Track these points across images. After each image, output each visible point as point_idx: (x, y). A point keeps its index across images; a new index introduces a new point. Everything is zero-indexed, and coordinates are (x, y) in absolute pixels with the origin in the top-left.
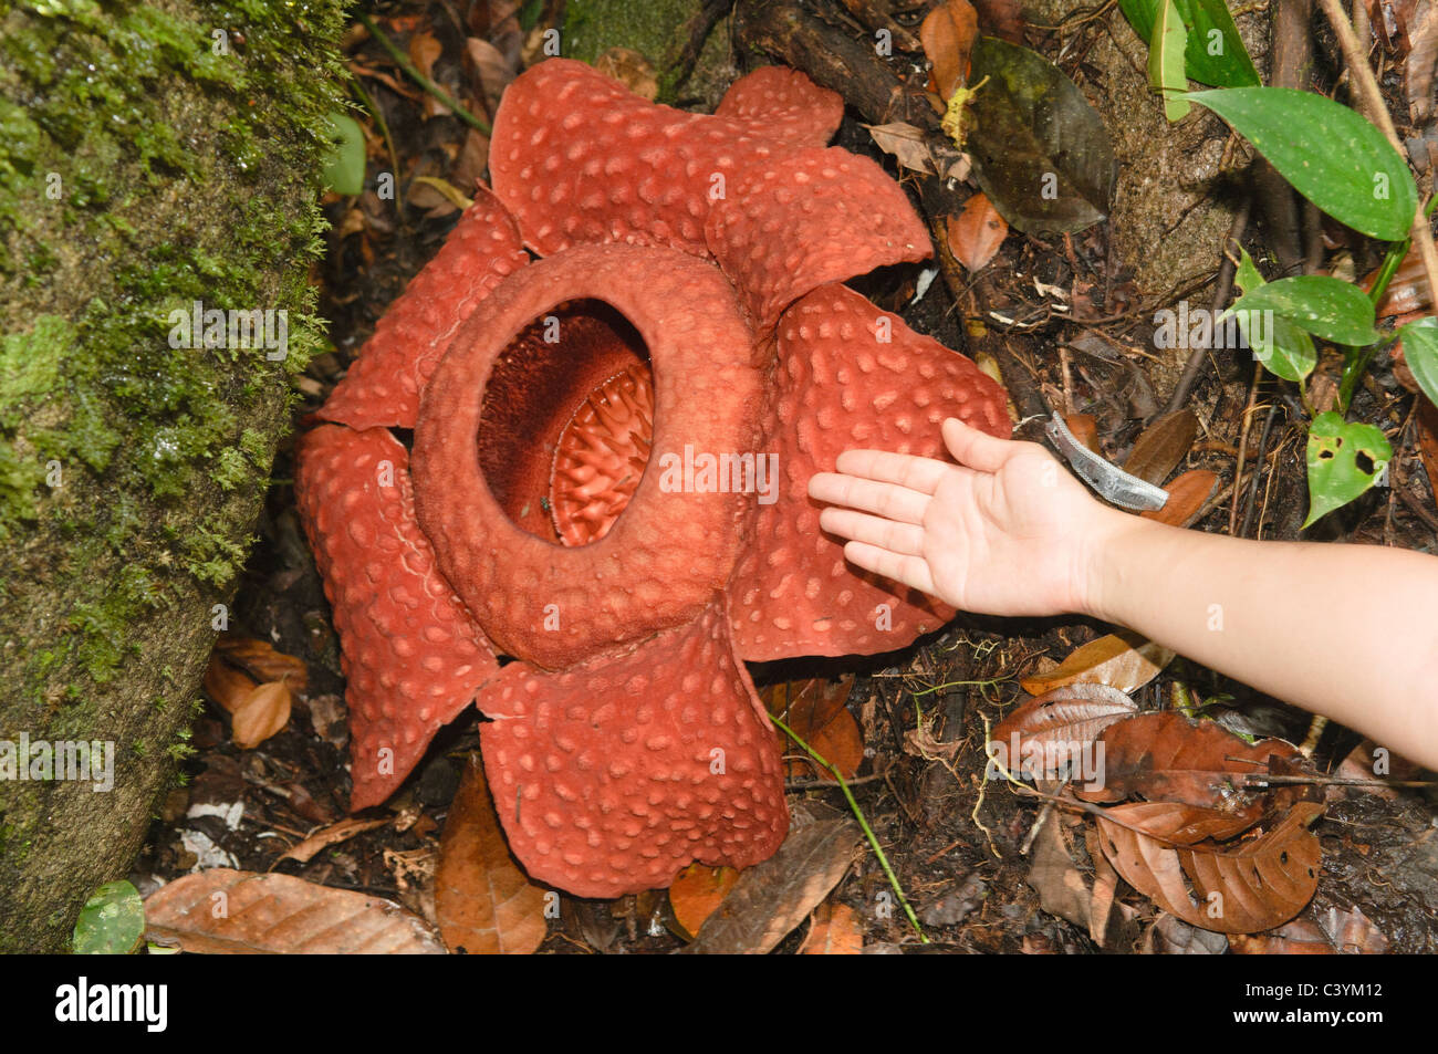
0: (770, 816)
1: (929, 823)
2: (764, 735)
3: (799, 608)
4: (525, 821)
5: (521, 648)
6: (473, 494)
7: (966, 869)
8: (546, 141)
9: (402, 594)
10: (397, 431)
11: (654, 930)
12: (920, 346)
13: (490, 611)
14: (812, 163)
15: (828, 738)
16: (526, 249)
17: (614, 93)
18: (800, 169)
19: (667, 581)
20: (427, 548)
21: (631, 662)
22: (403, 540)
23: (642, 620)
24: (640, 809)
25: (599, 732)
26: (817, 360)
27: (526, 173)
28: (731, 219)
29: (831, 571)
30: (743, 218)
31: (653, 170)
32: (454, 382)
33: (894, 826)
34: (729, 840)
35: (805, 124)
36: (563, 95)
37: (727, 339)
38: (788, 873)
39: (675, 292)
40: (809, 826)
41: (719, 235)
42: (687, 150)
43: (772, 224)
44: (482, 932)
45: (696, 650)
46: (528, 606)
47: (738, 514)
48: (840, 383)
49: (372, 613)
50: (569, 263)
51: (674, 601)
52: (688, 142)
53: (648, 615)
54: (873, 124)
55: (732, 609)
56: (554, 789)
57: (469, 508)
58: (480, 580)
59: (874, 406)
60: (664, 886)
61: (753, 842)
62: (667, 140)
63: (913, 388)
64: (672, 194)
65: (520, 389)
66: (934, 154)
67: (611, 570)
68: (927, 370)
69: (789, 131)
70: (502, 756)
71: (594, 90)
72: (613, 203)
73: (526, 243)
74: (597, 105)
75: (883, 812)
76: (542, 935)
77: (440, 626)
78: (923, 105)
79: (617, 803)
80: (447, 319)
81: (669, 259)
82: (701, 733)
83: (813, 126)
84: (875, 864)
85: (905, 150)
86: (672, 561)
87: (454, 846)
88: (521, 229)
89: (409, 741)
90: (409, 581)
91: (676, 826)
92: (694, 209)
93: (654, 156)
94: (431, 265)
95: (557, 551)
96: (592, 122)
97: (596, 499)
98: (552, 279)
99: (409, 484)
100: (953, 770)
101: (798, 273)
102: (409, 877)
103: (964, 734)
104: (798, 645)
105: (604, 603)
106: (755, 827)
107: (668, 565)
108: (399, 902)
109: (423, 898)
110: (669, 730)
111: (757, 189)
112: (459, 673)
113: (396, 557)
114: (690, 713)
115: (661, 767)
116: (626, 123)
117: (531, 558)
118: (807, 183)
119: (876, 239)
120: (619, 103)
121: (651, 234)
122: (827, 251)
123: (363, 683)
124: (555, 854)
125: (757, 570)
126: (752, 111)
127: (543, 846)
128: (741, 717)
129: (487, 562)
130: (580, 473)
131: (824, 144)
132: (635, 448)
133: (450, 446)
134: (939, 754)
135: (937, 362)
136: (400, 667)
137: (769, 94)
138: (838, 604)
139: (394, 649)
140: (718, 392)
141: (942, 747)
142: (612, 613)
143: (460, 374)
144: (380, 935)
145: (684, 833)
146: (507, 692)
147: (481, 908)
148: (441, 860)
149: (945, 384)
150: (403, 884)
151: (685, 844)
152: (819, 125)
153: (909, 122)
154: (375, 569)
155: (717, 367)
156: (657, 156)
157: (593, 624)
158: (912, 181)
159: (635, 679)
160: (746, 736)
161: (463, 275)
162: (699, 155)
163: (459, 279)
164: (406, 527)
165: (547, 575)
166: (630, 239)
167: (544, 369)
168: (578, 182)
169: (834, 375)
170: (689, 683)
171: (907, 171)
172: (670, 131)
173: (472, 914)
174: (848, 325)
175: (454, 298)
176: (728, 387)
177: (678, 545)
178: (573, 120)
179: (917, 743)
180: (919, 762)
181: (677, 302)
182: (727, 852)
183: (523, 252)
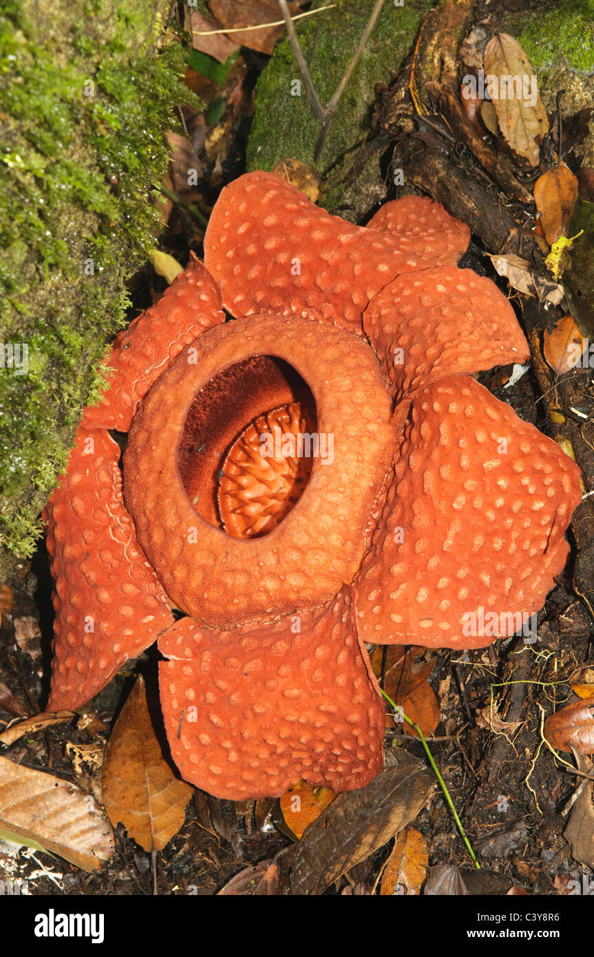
0: (368, 757)
1: (489, 779)
2: (374, 698)
3: (410, 608)
4: (183, 737)
5: (194, 608)
6: (172, 490)
7: (514, 818)
8: (248, 233)
9: (107, 556)
10: (116, 434)
11: (267, 828)
12: (523, 429)
13: (174, 578)
14: (449, 278)
15: (413, 702)
16: (224, 310)
17: (302, 203)
18: (440, 282)
19: (310, 574)
20: (129, 524)
21: (276, 629)
22: (111, 515)
23: (288, 600)
24: (272, 741)
25: (248, 679)
26: (444, 429)
27: (230, 254)
28: (384, 312)
29: (436, 584)
30: (394, 311)
31: (329, 266)
32: (165, 405)
33: (458, 776)
34: (332, 770)
35: (441, 245)
36: (265, 200)
37: (373, 401)
38: (376, 801)
39: (338, 361)
40: (393, 767)
41: (374, 322)
42: (355, 256)
43: (416, 322)
44: (138, 814)
45: (327, 628)
46: (204, 579)
47: (367, 530)
48: (460, 448)
49: (83, 566)
50: (259, 327)
51: (314, 589)
52: (356, 249)
53: (293, 596)
54: (493, 254)
55: (358, 601)
56: (209, 717)
57: (167, 501)
58: (170, 555)
59: (483, 468)
60: (277, 796)
61: (351, 773)
62: (340, 245)
63: (513, 458)
64: (341, 286)
65: (205, 410)
66: (537, 282)
67: (271, 560)
68: (526, 448)
69: (429, 249)
70: (172, 688)
71: (287, 199)
72: (295, 286)
73: (224, 305)
74: (290, 211)
75: (450, 764)
76: (182, 821)
77: (133, 584)
78: (531, 244)
79: (255, 734)
80: (160, 354)
81: (335, 334)
82: (326, 691)
83: (446, 248)
84: (441, 802)
85: (515, 276)
86: (316, 559)
87: (120, 745)
88: (223, 297)
89: (102, 667)
90: (113, 547)
91: (295, 755)
92: (356, 299)
93: (330, 256)
94: (151, 311)
95: (231, 541)
96: (285, 224)
97: (254, 500)
98: (247, 337)
99: (119, 473)
100: (512, 744)
101: (436, 362)
102: (85, 765)
103: (523, 718)
104: (406, 636)
105: (262, 584)
106: (354, 764)
107: (314, 562)
108: (76, 784)
109: (94, 782)
110: (301, 685)
111: (407, 292)
112: (145, 621)
113: (106, 528)
114: (318, 674)
115: (291, 711)
116: (310, 228)
117: (212, 543)
118: (444, 294)
119: (494, 344)
120: (306, 212)
121: (321, 312)
122: (460, 349)
123: (70, 619)
124: (203, 764)
125: (381, 576)
126: (399, 227)
127: (194, 758)
128: (358, 683)
129: (177, 542)
130: (244, 481)
131: (455, 264)
132: (287, 466)
133: (158, 452)
134: (503, 731)
135: (533, 442)
136: (101, 611)
137: (413, 217)
138: (439, 609)
139: (97, 597)
140: (365, 440)
141: (506, 725)
142: (267, 591)
143: (170, 399)
144: (64, 809)
145: (299, 761)
146: (180, 640)
147: (138, 795)
148: (108, 755)
149: (537, 458)
150: (78, 770)
151: (299, 768)
152: (451, 247)
153: (520, 256)
154: (89, 535)
155: (365, 421)
156: (332, 257)
157: (251, 598)
158: (517, 299)
159: (279, 643)
160: (360, 698)
161: (174, 324)
162: (364, 260)
163: (171, 326)
164: (113, 506)
165: (222, 557)
166: (304, 314)
167: (223, 398)
168: (270, 267)
169: (456, 442)
170: (320, 652)
171: (514, 291)
172: (344, 238)
173: (131, 799)
174: (471, 407)
175: (167, 340)
176: (372, 437)
177: (322, 548)
178: (271, 220)
179: (488, 720)
180: (486, 733)
181: (340, 369)
182: (328, 778)
183: (221, 312)
